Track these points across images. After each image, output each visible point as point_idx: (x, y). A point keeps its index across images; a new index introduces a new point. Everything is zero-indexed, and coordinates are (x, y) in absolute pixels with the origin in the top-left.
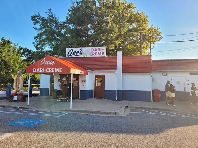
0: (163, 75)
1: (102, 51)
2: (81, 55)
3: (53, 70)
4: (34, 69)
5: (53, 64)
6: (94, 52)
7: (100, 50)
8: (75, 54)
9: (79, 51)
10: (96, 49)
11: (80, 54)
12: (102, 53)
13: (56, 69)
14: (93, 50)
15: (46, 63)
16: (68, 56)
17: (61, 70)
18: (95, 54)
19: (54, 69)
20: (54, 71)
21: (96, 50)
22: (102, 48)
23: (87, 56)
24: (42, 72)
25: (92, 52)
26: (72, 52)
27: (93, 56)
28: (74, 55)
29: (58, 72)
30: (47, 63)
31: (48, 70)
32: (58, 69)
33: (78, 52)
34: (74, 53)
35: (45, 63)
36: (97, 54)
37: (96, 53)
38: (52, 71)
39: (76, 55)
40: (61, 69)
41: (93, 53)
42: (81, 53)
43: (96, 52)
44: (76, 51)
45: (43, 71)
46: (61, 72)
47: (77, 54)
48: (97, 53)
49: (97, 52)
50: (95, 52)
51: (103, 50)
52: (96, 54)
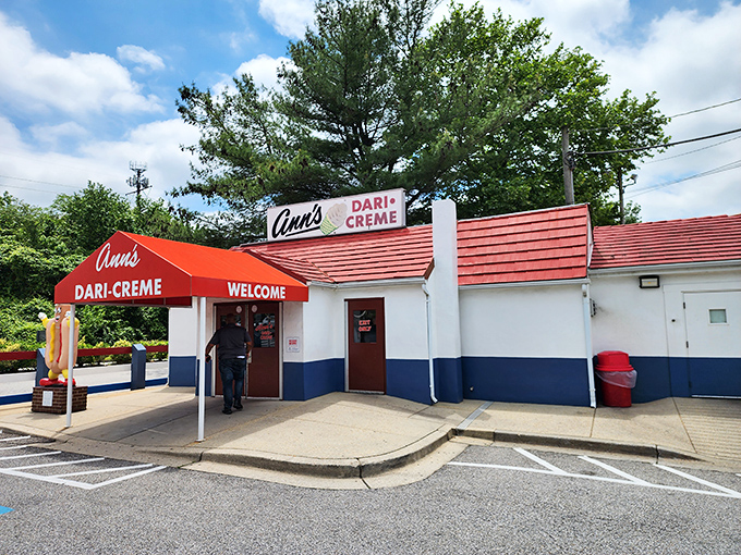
0: (644, 285)
1: (391, 207)
2: (318, 228)
3: (135, 288)
4: (78, 287)
5: (133, 265)
6: (360, 213)
7: (383, 204)
8: (296, 228)
9: (310, 214)
10: (367, 201)
11: (314, 225)
12: (391, 213)
13: (143, 281)
14: (357, 206)
15: (111, 264)
16: (275, 236)
17: (160, 286)
18: (364, 222)
19: (137, 282)
20: (138, 291)
21: (367, 205)
22: (391, 194)
23: (338, 232)
24: (101, 297)
25: (355, 214)
26: (287, 220)
27: (360, 229)
28: (293, 231)
29: (151, 293)
30: (115, 262)
31: (119, 289)
32: (150, 281)
33: (306, 218)
34: (294, 222)
35: (109, 262)
36: (373, 222)
37: (367, 216)
38: (130, 291)
39: (299, 230)
40: (160, 280)
41: (357, 217)
42: (317, 222)
43: (368, 211)
44: (299, 217)
45: (102, 293)
46: (160, 293)
47: (304, 228)
48: (373, 218)
49: (373, 212)
50: (363, 213)
51: (393, 201)
52: (368, 220)
